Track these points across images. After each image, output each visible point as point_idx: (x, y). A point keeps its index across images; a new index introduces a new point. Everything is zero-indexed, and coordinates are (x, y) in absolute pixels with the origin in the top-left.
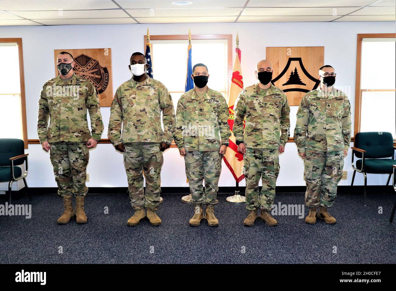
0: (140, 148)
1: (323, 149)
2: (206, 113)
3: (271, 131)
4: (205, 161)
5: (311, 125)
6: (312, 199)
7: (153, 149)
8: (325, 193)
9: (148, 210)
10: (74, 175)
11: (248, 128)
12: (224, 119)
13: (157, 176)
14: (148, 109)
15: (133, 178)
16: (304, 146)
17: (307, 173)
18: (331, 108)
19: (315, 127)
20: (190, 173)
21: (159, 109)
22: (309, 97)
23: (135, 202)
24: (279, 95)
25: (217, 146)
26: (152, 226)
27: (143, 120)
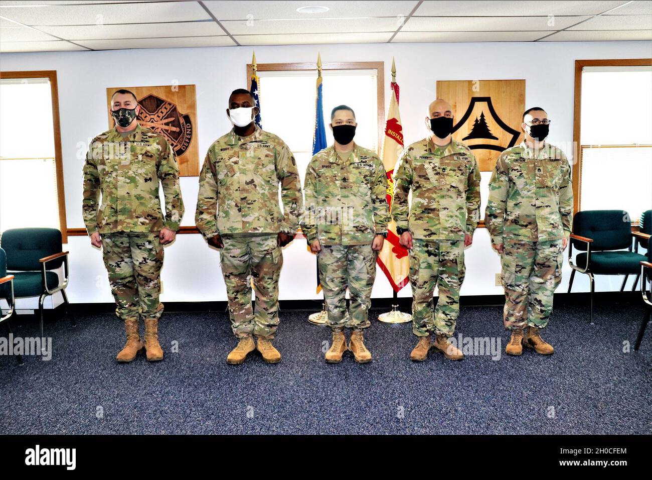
0: (247, 241)
1: (531, 237)
2: (352, 184)
3: (452, 212)
4: (350, 261)
5: (511, 201)
6: (514, 315)
7: (267, 243)
8: (534, 305)
9: (260, 339)
10: (141, 285)
11: (416, 208)
12: (381, 193)
13: (273, 286)
14: (258, 180)
15: (235, 289)
16: (502, 233)
17: (507, 275)
18: (542, 173)
19: (519, 204)
20: (327, 279)
21: (276, 180)
22: (509, 157)
23: (238, 326)
24: (464, 154)
25: (369, 236)
26: (267, 364)
27: (250, 197)
